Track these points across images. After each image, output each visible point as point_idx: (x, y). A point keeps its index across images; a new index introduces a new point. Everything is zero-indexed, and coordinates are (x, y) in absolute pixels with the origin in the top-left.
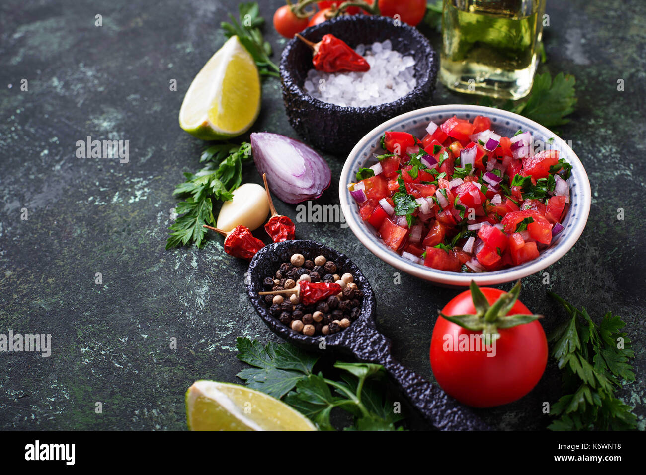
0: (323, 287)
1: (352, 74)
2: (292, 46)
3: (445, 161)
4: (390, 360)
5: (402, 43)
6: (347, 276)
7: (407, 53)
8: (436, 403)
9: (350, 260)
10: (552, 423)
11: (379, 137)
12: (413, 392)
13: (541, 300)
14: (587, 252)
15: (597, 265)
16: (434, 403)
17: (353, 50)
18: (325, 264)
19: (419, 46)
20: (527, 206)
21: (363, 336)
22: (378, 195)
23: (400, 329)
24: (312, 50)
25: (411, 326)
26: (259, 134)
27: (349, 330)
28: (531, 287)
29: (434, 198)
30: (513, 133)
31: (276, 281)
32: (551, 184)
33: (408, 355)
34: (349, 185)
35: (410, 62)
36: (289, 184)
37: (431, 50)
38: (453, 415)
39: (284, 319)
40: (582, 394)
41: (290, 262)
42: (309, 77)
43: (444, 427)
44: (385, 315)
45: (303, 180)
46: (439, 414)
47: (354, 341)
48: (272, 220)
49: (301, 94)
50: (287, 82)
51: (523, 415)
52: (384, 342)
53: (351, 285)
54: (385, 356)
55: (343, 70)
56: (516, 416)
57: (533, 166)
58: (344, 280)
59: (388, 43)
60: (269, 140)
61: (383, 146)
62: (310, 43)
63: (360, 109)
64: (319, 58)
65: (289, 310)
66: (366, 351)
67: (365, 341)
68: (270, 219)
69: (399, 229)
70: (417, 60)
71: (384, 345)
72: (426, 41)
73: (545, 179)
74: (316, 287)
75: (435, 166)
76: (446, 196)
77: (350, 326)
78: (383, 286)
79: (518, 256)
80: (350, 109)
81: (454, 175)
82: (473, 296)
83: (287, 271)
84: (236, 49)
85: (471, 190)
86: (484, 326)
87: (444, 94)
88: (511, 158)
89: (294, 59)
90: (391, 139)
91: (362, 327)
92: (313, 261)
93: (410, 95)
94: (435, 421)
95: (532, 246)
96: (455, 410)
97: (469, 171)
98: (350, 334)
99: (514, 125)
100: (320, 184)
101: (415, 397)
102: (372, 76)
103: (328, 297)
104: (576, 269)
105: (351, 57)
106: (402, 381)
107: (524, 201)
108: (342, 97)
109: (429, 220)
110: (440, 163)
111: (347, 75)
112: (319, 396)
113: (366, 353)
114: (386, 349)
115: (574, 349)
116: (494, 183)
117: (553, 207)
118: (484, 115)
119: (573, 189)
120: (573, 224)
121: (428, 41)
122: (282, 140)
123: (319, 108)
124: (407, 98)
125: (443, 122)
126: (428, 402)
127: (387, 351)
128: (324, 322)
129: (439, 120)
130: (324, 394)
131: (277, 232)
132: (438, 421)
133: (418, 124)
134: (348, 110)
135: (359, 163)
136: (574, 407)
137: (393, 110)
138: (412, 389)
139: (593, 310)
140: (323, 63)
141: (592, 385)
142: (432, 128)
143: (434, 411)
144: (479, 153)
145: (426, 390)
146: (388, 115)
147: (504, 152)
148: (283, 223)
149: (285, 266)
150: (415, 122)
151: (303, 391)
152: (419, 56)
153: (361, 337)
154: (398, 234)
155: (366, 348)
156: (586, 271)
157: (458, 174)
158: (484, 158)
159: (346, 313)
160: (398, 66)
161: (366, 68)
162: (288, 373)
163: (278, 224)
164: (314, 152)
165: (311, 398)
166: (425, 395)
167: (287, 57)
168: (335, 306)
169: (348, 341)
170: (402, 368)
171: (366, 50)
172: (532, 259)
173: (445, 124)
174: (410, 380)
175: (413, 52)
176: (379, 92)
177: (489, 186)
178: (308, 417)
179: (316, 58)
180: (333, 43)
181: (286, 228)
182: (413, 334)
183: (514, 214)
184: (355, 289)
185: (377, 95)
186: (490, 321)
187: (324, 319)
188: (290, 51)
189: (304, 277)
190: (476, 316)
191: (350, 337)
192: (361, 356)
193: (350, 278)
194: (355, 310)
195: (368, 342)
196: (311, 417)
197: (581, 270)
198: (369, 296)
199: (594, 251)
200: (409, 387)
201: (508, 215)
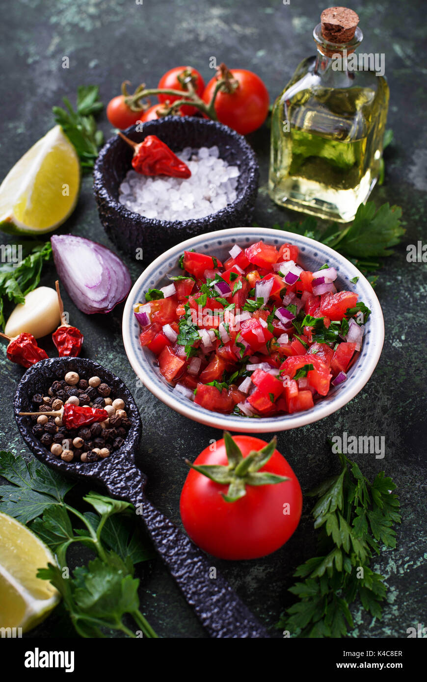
0: (88, 412)
1: (171, 179)
2: (111, 144)
3: (238, 291)
4: (141, 498)
5: (230, 152)
6: (118, 401)
7: (233, 163)
8: (179, 550)
9: (124, 385)
10: (295, 586)
11: (178, 256)
12: (157, 535)
13: (319, 447)
14: (378, 400)
15: (386, 416)
16: (176, 549)
17: (176, 154)
18: (99, 385)
19: (244, 157)
20: (314, 349)
21: (119, 469)
22: (163, 320)
23: (167, 462)
24: (133, 151)
25: (178, 460)
26: (61, 237)
27: (106, 462)
28: (311, 432)
29: (217, 331)
30: (319, 266)
31: (46, 399)
32: (344, 329)
33: (170, 490)
34: (135, 306)
35: (235, 173)
36: (83, 294)
37: (254, 164)
38: (192, 565)
39: (45, 441)
40: (333, 558)
41: (64, 380)
42: (127, 178)
43: (181, 577)
44: (156, 444)
45: (96, 291)
46: (179, 562)
47: (109, 474)
48: (60, 330)
49: (108, 199)
50: (97, 184)
51: (272, 570)
52: (138, 479)
53: (121, 412)
54: (136, 494)
55: (163, 174)
56: (264, 570)
57: (329, 307)
58: (114, 406)
59: (215, 149)
60: (70, 244)
61: (181, 266)
62: (131, 143)
63: (166, 222)
64: (137, 161)
65: (52, 432)
66: (119, 485)
67: (120, 474)
68: (59, 328)
69: (176, 359)
70: (242, 171)
71: (139, 482)
72: (251, 153)
73: (339, 322)
74: (80, 412)
75: (228, 295)
76: (228, 331)
77: (109, 457)
78: (160, 413)
79: (291, 405)
80: (154, 222)
81: (245, 307)
82: (226, 447)
83: (58, 390)
84: (59, 140)
85: (255, 328)
86: (232, 479)
87: (270, 208)
88: (310, 295)
89: (111, 159)
90: (189, 260)
91: (120, 460)
92: (88, 380)
93: (220, 212)
94: (173, 569)
95: (307, 396)
96: (196, 560)
97: (261, 305)
98: (106, 466)
99: (322, 257)
100: (114, 297)
101: (158, 541)
102: (191, 184)
103: (92, 423)
104: (363, 418)
105: (172, 163)
106: (148, 523)
107: (313, 343)
108: (157, 204)
109: (211, 353)
110: (234, 292)
111: (166, 181)
112: (61, 528)
113: (118, 488)
114: (139, 486)
115: (335, 508)
116: (285, 320)
117: (341, 354)
118: (293, 243)
119: (366, 337)
120: (357, 376)
121: (254, 153)
122: (85, 246)
123: (124, 217)
124: (216, 216)
125: (248, 246)
126: (170, 548)
127: (139, 488)
128: (84, 449)
129: (245, 243)
130: (66, 527)
131: (62, 343)
132: (176, 569)
133: (223, 246)
134: (152, 223)
135: (152, 283)
136: (321, 572)
137: (200, 227)
138: (156, 532)
139: (370, 465)
140: (141, 165)
141: (345, 549)
142: (235, 251)
143: (174, 558)
144: (276, 285)
145: (171, 535)
146: (194, 232)
147: (304, 287)
148: (70, 335)
149: (57, 384)
150: (220, 243)
151: (49, 519)
152: (244, 168)
153: (117, 470)
154: (175, 364)
155: (120, 483)
156: (372, 422)
157: (248, 307)
158: (282, 290)
159: (108, 442)
160: (220, 176)
161: (187, 175)
162: (42, 496)
163: (65, 335)
164: (118, 260)
165: (54, 528)
166: (168, 540)
167: (104, 156)
168: (97, 433)
169: (103, 472)
170: (151, 508)
171: (193, 154)
172: (305, 408)
173: (249, 249)
174: (157, 522)
175: (239, 163)
176: (194, 204)
177: (280, 323)
178: (49, 547)
179: (135, 160)
180: (154, 146)
181: (72, 340)
182: (179, 469)
183: (295, 359)
184: (123, 416)
185: (191, 207)
186: (239, 476)
187: (84, 445)
188: (108, 150)
189: (73, 398)
190: (226, 469)
191: (106, 469)
192: (112, 490)
193: (121, 405)
194: (118, 440)
195: (122, 477)
196: (53, 547)
197: (368, 419)
198: (135, 426)
199: (386, 400)
200: (154, 530)
201: (290, 359)
